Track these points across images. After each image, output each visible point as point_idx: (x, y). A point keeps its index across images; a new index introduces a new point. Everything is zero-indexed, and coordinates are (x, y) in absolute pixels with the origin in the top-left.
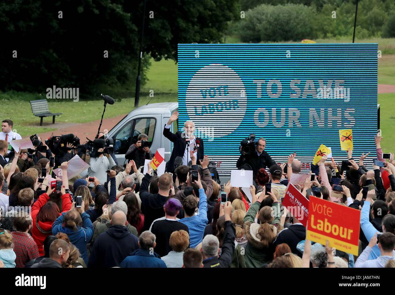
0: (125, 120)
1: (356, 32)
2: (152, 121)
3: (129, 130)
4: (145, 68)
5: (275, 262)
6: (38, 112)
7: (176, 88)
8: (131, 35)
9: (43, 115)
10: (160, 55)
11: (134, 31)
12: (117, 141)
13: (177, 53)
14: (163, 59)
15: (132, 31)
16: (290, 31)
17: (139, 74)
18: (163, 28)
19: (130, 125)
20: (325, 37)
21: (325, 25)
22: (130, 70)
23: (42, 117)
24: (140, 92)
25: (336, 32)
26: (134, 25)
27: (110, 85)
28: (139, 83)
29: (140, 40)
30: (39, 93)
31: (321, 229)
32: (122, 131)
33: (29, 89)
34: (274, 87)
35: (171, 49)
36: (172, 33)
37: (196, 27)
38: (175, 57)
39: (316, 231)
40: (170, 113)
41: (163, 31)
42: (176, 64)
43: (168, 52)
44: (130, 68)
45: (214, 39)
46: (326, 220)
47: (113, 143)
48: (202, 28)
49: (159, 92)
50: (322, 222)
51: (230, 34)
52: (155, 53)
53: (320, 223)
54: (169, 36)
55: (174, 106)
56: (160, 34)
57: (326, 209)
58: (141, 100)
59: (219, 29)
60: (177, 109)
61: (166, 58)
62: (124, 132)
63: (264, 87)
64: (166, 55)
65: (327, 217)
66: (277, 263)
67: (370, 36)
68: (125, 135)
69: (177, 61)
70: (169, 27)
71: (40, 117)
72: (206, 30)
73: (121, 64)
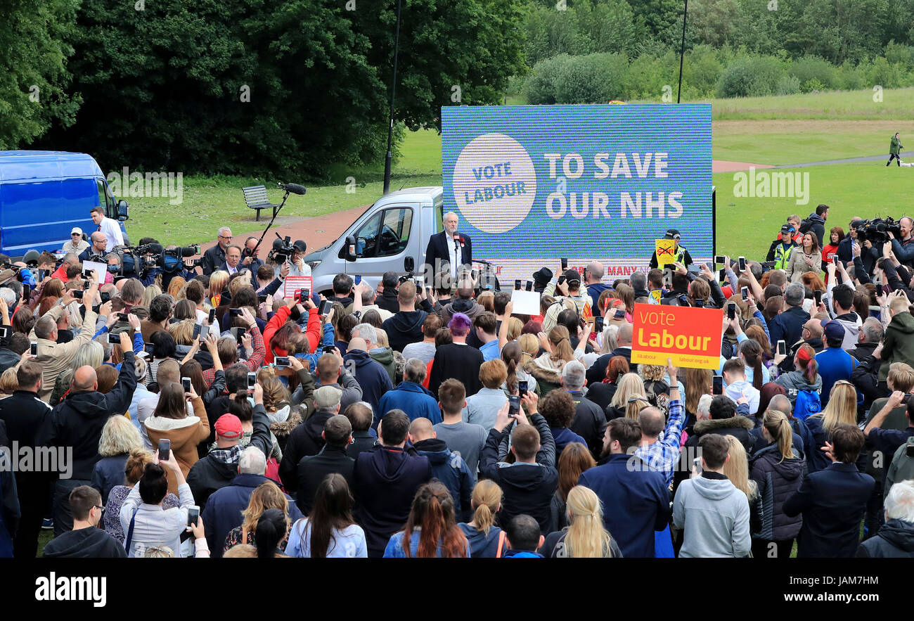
0: (370, 211)
1: (682, 90)
2: (408, 212)
3: (376, 225)
4: (398, 141)
5: (549, 397)
6: (254, 202)
7: (439, 169)
8: (378, 96)
9: (260, 207)
10: (418, 123)
11: (383, 89)
12: (360, 240)
13: (440, 121)
14: (422, 129)
15: (380, 91)
16: (594, 90)
17: (389, 150)
18: (420, 86)
19: (377, 217)
20: (640, 97)
21: (640, 81)
22: (376, 144)
23: (258, 209)
24: (391, 174)
25: (655, 91)
26: (381, 82)
27: (349, 165)
28: (388, 162)
29: (390, 103)
30: (255, 177)
31: (658, 345)
32: (367, 227)
33: (241, 172)
34: (573, 165)
35: (432, 115)
36: (434, 92)
37: (465, 84)
38: (438, 126)
39: (649, 349)
40: (432, 200)
41: (422, 90)
42: (439, 134)
43: (429, 118)
44: (376, 141)
45: (491, 101)
46: (665, 331)
47: (354, 242)
48: (473, 86)
49: (416, 173)
50: (658, 336)
51: (511, 94)
52: (411, 120)
53: (655, 337)
54: (430, 97)
55: (437, 191)
56: (417, 94)
57: (665, 317)
58: (392, 183)
59: (497, 87)
60: (442, 195)
61: (426, 128)
62: (370, 228)
63: (559, 163)
64: (426, 124)
65: (666, 327)
66: (552, 399)
67: (700, 95)
68: (372, 231)
69: (441, 132)
70: (429, 84)
71: (255, 209)
72: (479, 88)
73: (365, 136)
